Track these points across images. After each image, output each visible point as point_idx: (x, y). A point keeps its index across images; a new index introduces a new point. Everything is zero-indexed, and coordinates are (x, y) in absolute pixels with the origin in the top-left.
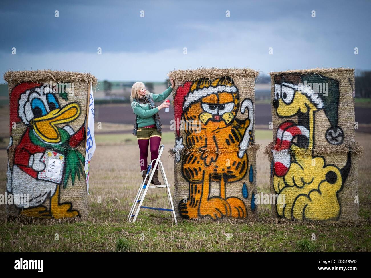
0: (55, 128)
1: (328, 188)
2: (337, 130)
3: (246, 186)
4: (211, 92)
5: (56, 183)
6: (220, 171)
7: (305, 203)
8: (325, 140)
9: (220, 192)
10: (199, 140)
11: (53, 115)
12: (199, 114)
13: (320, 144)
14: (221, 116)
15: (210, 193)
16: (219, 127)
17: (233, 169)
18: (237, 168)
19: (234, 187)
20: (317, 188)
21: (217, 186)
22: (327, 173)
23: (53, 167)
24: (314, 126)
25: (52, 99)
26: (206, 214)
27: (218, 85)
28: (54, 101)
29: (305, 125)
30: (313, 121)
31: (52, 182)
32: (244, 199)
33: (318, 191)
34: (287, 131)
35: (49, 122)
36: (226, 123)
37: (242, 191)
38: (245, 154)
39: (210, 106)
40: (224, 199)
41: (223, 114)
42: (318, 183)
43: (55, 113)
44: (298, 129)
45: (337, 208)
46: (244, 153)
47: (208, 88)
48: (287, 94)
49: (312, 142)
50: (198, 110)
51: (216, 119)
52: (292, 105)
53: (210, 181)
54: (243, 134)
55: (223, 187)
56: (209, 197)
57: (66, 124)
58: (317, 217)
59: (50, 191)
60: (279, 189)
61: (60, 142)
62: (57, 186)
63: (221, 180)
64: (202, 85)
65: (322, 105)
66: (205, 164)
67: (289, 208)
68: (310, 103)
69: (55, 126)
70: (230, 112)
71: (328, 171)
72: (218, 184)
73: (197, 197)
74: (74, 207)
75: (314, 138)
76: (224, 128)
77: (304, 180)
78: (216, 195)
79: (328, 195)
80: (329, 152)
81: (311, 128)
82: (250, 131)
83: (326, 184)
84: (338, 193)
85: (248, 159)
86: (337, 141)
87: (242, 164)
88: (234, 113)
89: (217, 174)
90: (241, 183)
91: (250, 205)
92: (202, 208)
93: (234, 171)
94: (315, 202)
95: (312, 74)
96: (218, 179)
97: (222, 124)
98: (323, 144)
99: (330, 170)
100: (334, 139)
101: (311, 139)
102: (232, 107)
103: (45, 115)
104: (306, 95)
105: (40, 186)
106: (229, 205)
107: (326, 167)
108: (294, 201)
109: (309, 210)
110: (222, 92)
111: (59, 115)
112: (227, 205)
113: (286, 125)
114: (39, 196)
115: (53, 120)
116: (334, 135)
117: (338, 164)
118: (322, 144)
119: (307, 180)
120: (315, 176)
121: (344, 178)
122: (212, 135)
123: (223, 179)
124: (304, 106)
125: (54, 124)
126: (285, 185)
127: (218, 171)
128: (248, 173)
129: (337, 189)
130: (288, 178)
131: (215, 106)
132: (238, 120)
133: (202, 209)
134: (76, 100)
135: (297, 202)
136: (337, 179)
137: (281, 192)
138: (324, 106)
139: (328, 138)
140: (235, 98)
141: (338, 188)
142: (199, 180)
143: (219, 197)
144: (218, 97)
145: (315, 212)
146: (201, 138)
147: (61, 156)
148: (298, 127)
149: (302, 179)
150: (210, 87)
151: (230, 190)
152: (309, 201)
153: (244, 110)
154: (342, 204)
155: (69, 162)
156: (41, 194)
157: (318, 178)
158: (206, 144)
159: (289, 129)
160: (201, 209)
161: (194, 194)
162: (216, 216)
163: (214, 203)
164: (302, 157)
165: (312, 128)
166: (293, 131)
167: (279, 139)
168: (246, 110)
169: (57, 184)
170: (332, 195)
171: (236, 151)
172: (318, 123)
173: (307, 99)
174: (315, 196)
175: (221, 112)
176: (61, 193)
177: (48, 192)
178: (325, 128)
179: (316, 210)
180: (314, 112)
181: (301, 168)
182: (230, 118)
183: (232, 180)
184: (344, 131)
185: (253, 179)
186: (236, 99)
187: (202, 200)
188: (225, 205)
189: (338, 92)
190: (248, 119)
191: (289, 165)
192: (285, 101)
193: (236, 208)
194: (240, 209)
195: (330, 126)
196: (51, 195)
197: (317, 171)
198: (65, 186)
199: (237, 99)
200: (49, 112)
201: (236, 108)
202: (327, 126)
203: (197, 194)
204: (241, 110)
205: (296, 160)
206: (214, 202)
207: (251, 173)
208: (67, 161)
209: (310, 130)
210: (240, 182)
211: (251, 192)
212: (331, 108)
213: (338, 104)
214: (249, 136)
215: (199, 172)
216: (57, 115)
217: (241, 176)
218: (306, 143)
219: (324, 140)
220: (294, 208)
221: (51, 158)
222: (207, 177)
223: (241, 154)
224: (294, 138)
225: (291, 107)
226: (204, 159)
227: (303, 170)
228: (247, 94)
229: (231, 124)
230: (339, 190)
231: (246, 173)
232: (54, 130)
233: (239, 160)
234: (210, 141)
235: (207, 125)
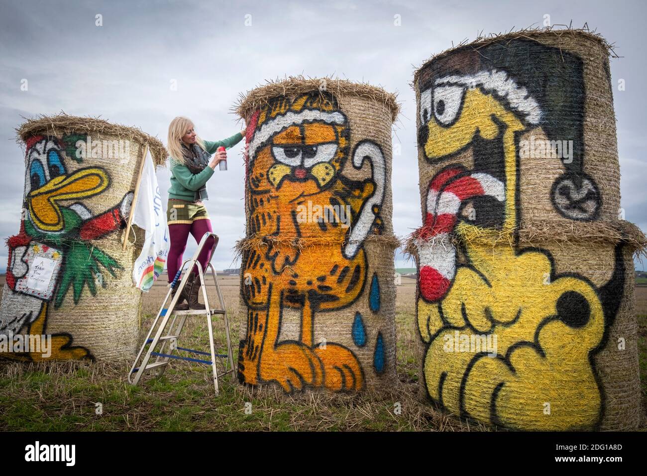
0: (56, 206)
1: (566, 340)
2: (581, 182)
3: (362, 320)
4: (289, 122)
5: (41, 299)
6: (301, 285)
7: (496, 377)
8: (549, 206)
9: (301, 331)
10: (267, 220)
11: (55, 185)
12: (268, 169)
13: (535, 218)
14: (309, 170)
15: (279, 332)
16: (303, 193)
17: (331, 281)
18: (340, 281)
19: (333, 321)
20: (530, 339)
21: (295, 317)
22: (561, 297)
23: (39, 271)
24: (518, 171)
25: (55, 161)
26: (271, 378)
27: (304, 107)
28: (58, 164)
29: (494, 170)
30: (514, 158)
31: (35, 297)
32: (357, 349)
33: (536, 346)
34: (448, 190)
35: (47, 197)
36: (318, 185)
37: (353, 331)
38: (361, 251)
39: (287, 151)
40: (308, 347)
41: (313, 166)
42: (535, 325)
43: (58, 182)
44: (475, 181)
45: (592, 399)
46: (358, 249)
47: (284, 115)
48: (445, 103)
49: (513, 214)
50: (267, 161)
51: (297, 176)
52: (457, 124)
53: (282, 307)
54: (358, 210)
55: (307, 319)
56: (277, 340)
57: (75, 201)
58: (534, 423)
59: (31, 313)
60: (430, 334)
61: (61, 230)
62: (43, 304)
63: (303, 304)
64: (274, 110)
65: (539, 117)
66: (273, 268)
67: (452, 384)
68: (504, 112)
69: (56, 204)
70: (329, 162)
71: (563, 291)
72: (298, 314)
73: (257, 338)
74: (75, 343)
75: (518, 201)
76: (314, 194)
77: (493, 315)
78: (290, 338)
79: (564, 359)
80: (564, 238)
81: (508, 178)
82: (374, 206)
83: (558, 327)
84: (593, 355)
85: (366, 261)
86: (583, 211)
87: (353, 271)
88: (338, 164)
89: (296, 292)
90: (350, 312)
91: (371, 361)
92: (265, 363)
93: (335, 286)
94: (528, 378)
95: (508, 40)
96: (297, 301)
97: (311, 187)
98: (543, 216)
99: (570, 289)
100: (575, 205)
101: (511, 203)
102: (333, 152)
103: (43, 186)
104: (494, 93)
105: (16, 303)
106: (320, 361)
107: (557, 281)
108: (465, 367)
109: (508, 399)
110: (311, 123)
111: (64, 186)
112: (316, 362)
113: (445, 178)
114: (14, 321)
115: (54, 194)
116: (576, 196)
117: (590, 272)
118: (543, 218)
119: (502, 312)
120: (526, 305)
121: (609, 312)
122: (290, 210)
123: (307, 303)
124: (488, 122)
125: (55, 200)
126: (444, 323)
127: (297, 286)
128: (367, 291)
129: (591, 343)
130: (451, 306)
131: (295, 150)
132: (346, 181)
133: (264, 365)
134: (100, 164)
135: (474, 371)
136: (589, 314)
137: (435, 341)
138: (542, 119)
139: (560, 202)
140: (339, 135)
141: (594, 341)
142: (261, 303)
143: (299, 343)
144: (302, 131)
145: (527, 408)
146: (270, 217)
147: (56, 252)
148: (473, 176)
149: (487, 312)
150: (288, 114)
151: (325, 328)
152: (509, 373)
153: (360, 162)
154: (606, 385)
155: (70, 263)
156: (16, 318)
157: (533, 309)
158: (278, 229)
159: (451, 186)
160: (262, 366)
161: (253, 333)
162: (291, 385)
163: (286, 355)
164: (485, 253)
165: (511, 177)
166: (461, 188)
167: (430, 214)
168: (365, 162)
169: (44, 300)
170: (576, 360)
171: (339, 244)
172: (530, 163)
173: (497, 103)
174: (527, 360)
175: (308, 163)
176: (50, 318)
177: (28, 313)
178: (548, 176)
179: (529, 402)
180: (518, 136)
181: (483, 282)
182: (328, 174)
183: (330, 305)
184: (600, 186)
185: (379, 305)
186: (341, 137)
187: (264, 346)
188: (310, 360)
189: (582, 87)
190: (371, 181)
191: (453, 273)
192: (442, 121)
193: (336, 368)
194: (345, 371)
195: (562, 172)
196: (32, 320)
197: (531, 289)
198: (58, 305)
199: (344, 138)
200: (50, 181)
201: (342, 155)
202: (554, 171)
203: (257, 333)
204: (353, 159)
205: (469, 261)
206: (288, 352)
207: (374, 291)
208: (67, 262)
209: (508, 182)
210: (349, 310)
211: (374, 332)
212: (565, 124)
213: (581, 117)
214: (373, 215)
215: (262, 286)
216: (60, 185)
217: (350, 298)
218: (498, 215)
219: (548, 208)
220: (467, 388)
221: (38, 255)
222: (275, 297)
223: (350, 250)
224: (463, 204)
225: (455, 130)
226: (272, 259)
227: (490, 286)
228: (370, 132)
229: (330, 188)
230: (597, 347)
231: (362, 290)
232: (53, 209)
233: (346, 263)
234: (286, 220)
235: (281, 189)
